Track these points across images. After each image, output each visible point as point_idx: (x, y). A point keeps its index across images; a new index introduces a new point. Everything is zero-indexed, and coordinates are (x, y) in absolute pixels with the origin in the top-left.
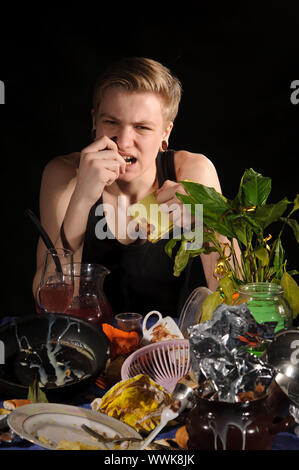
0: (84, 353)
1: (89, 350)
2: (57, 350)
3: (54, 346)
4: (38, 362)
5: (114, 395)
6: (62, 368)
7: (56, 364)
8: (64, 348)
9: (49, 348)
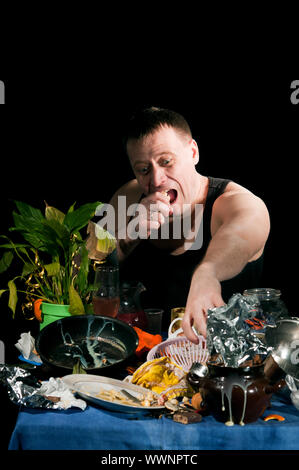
0: (117, 346)
1: (122, 344)
2: (94, 345)
3: (92, 342)
4: (79, 353)
5: (143, 372)
6: (99, 358)
7: (94, 355)
8: (100, 343)
9: (89, 343)
